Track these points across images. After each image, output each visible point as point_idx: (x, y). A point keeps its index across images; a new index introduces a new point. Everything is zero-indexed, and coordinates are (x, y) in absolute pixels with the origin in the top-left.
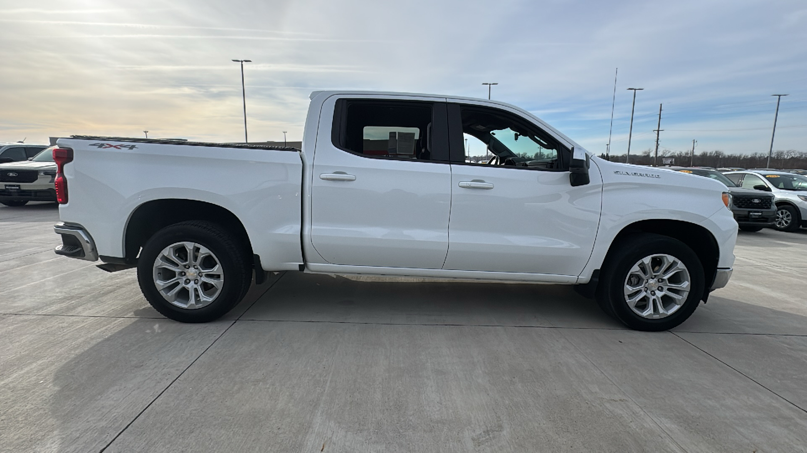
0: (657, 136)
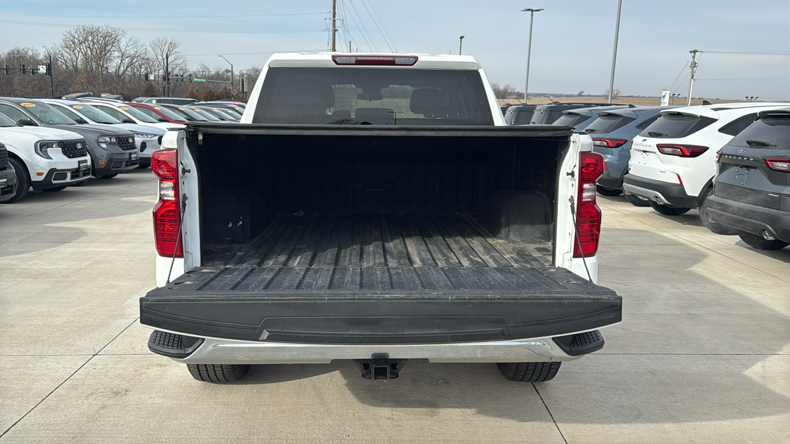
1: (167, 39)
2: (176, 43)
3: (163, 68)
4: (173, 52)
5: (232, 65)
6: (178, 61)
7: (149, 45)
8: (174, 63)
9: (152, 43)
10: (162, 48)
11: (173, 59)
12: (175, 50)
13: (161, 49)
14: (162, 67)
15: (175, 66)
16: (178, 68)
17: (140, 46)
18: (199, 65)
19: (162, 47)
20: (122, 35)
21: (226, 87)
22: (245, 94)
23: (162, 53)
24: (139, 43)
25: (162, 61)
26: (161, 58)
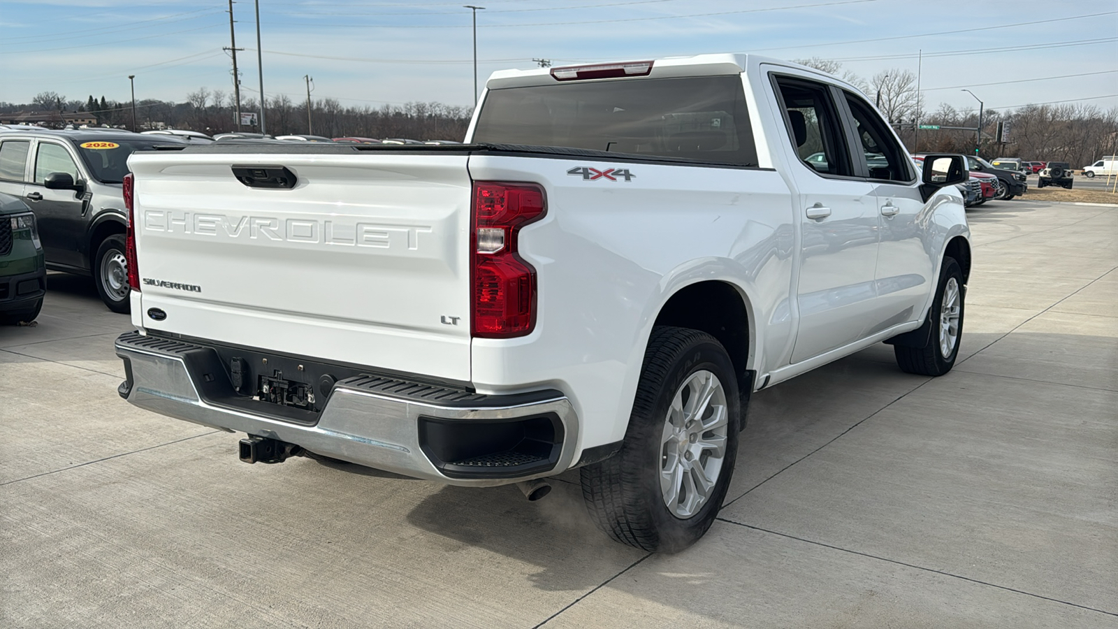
0: (232, 61)
1: (898, 70)
2: (911, 76)
3: (888, 112)
4: (904, 90)
5: (982, 103)
6: (910, 102)
7: (872, 81)
8: (905, 104)
9: (876, 78)
10: (890, 85)
11: (904, 98)
12: (909, 86)
13: (888, 86)
14: (886, 112)
15: (906, 109)
16: (909, 111)
17: (858, 83)
18: (941, 106)
19: (889, 83)
20: (835, 70)
21: (974, 136)
22: (1002, 146)
23: (889, 91)
24: (856, 80)
25: (888, 103)
26: (887, 98)
